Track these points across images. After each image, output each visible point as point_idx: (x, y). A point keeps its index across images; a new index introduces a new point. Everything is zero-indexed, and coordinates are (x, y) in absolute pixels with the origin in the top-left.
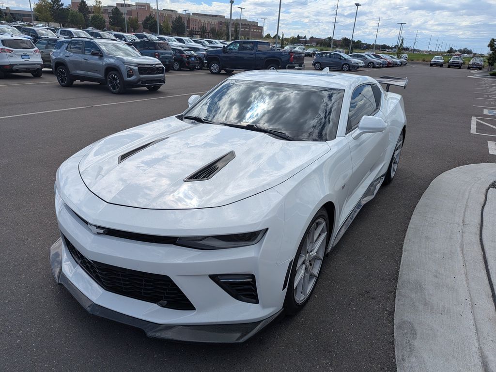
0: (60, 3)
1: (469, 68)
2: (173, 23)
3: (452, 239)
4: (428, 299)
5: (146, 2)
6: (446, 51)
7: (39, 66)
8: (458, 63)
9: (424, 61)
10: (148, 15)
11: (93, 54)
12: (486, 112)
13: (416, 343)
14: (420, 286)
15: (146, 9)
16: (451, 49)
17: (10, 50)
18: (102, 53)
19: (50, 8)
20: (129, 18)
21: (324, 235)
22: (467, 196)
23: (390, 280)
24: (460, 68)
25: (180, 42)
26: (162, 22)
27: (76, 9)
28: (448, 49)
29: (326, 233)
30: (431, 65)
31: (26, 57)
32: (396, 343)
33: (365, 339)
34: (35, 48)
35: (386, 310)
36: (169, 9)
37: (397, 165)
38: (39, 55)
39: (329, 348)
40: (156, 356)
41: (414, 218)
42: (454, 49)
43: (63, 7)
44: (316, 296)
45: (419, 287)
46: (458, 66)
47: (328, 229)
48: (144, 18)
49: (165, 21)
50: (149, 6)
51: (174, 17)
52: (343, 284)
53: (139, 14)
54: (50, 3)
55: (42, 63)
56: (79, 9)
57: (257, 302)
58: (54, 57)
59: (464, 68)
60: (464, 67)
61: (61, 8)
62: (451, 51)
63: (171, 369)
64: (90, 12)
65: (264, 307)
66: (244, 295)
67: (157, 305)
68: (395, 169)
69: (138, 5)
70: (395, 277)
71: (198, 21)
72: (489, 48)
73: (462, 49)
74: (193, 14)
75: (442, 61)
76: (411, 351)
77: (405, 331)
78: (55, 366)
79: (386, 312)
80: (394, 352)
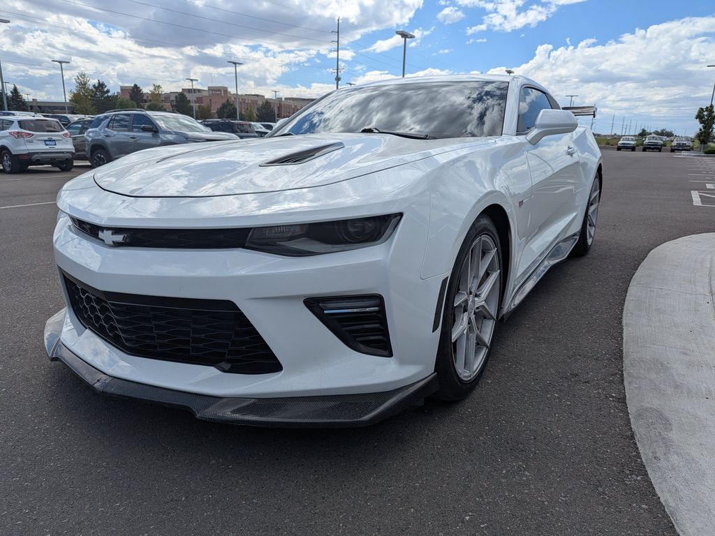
0: (105, 89)
1: (673, 151)
2: (258, 109)
3: (698, 311)
4: (678, 380)
5: (221, 85)
6: (637, 134)
7: (69, 156)
8: (656, 144)
9: (608, 144)
10: (225, 101)
11: (144, 130)
12: (709, 186)
13: (674, 435)
14: (662, 365)
15: (223, 94)
16: (644, 131)
17: (30, 134)
18: (157, 129)
19: (91, 96)
20: (199, 107)
21: (494, 276)
22: (708, 265)
23: (609, 359)
24: (660, 151)
25: (267, 128)
26: (243, 110)
27: (127, 97)
28: (639, 131)
29: (499, 271)
30: (619, 149)
31: (51, 143)
32: (637, 437)
33: (581, 432)
34: (64, 130)
35: (612, 397)
36: (253, 94)
37: (593, 228)
38: (70, 140)
39: (521, 446)
40: (213, 462)
41: (633, 291)
42: (648, 130)
43: (109, 94)
44: (489, 381)
45: (660, 366)
46: (657, 149)
47: (502, 266)
48: (219, 106)
49: (247, 109)
50: (225, 90)
51: (260, 103)
52: (533, 366)
53: (213, 101)
54: (91, 90)
55: (74, 151)
56: (131, 96)
57: (390, 355)
58: (90, 139)
59: (666, 151)
60: (665, 149)
61: (106, 95)
62: (644, 134)
63: (240, 479)
64: (146, 101)
65: (403, 362)
66: (363, 343)
67: (216, 370)
68: (592, 234)
69: (210, 89)
70: (619, 355)
71: (293, 107)
72: (698, 120)
73: (659, 130)
74: (286, 99)
75: (633, 143)
76: (666, 446)
77: (650, 421)
78: (31, 480)
79: (611, 399)
80: (638, 449)
